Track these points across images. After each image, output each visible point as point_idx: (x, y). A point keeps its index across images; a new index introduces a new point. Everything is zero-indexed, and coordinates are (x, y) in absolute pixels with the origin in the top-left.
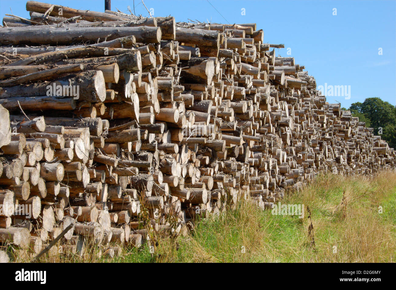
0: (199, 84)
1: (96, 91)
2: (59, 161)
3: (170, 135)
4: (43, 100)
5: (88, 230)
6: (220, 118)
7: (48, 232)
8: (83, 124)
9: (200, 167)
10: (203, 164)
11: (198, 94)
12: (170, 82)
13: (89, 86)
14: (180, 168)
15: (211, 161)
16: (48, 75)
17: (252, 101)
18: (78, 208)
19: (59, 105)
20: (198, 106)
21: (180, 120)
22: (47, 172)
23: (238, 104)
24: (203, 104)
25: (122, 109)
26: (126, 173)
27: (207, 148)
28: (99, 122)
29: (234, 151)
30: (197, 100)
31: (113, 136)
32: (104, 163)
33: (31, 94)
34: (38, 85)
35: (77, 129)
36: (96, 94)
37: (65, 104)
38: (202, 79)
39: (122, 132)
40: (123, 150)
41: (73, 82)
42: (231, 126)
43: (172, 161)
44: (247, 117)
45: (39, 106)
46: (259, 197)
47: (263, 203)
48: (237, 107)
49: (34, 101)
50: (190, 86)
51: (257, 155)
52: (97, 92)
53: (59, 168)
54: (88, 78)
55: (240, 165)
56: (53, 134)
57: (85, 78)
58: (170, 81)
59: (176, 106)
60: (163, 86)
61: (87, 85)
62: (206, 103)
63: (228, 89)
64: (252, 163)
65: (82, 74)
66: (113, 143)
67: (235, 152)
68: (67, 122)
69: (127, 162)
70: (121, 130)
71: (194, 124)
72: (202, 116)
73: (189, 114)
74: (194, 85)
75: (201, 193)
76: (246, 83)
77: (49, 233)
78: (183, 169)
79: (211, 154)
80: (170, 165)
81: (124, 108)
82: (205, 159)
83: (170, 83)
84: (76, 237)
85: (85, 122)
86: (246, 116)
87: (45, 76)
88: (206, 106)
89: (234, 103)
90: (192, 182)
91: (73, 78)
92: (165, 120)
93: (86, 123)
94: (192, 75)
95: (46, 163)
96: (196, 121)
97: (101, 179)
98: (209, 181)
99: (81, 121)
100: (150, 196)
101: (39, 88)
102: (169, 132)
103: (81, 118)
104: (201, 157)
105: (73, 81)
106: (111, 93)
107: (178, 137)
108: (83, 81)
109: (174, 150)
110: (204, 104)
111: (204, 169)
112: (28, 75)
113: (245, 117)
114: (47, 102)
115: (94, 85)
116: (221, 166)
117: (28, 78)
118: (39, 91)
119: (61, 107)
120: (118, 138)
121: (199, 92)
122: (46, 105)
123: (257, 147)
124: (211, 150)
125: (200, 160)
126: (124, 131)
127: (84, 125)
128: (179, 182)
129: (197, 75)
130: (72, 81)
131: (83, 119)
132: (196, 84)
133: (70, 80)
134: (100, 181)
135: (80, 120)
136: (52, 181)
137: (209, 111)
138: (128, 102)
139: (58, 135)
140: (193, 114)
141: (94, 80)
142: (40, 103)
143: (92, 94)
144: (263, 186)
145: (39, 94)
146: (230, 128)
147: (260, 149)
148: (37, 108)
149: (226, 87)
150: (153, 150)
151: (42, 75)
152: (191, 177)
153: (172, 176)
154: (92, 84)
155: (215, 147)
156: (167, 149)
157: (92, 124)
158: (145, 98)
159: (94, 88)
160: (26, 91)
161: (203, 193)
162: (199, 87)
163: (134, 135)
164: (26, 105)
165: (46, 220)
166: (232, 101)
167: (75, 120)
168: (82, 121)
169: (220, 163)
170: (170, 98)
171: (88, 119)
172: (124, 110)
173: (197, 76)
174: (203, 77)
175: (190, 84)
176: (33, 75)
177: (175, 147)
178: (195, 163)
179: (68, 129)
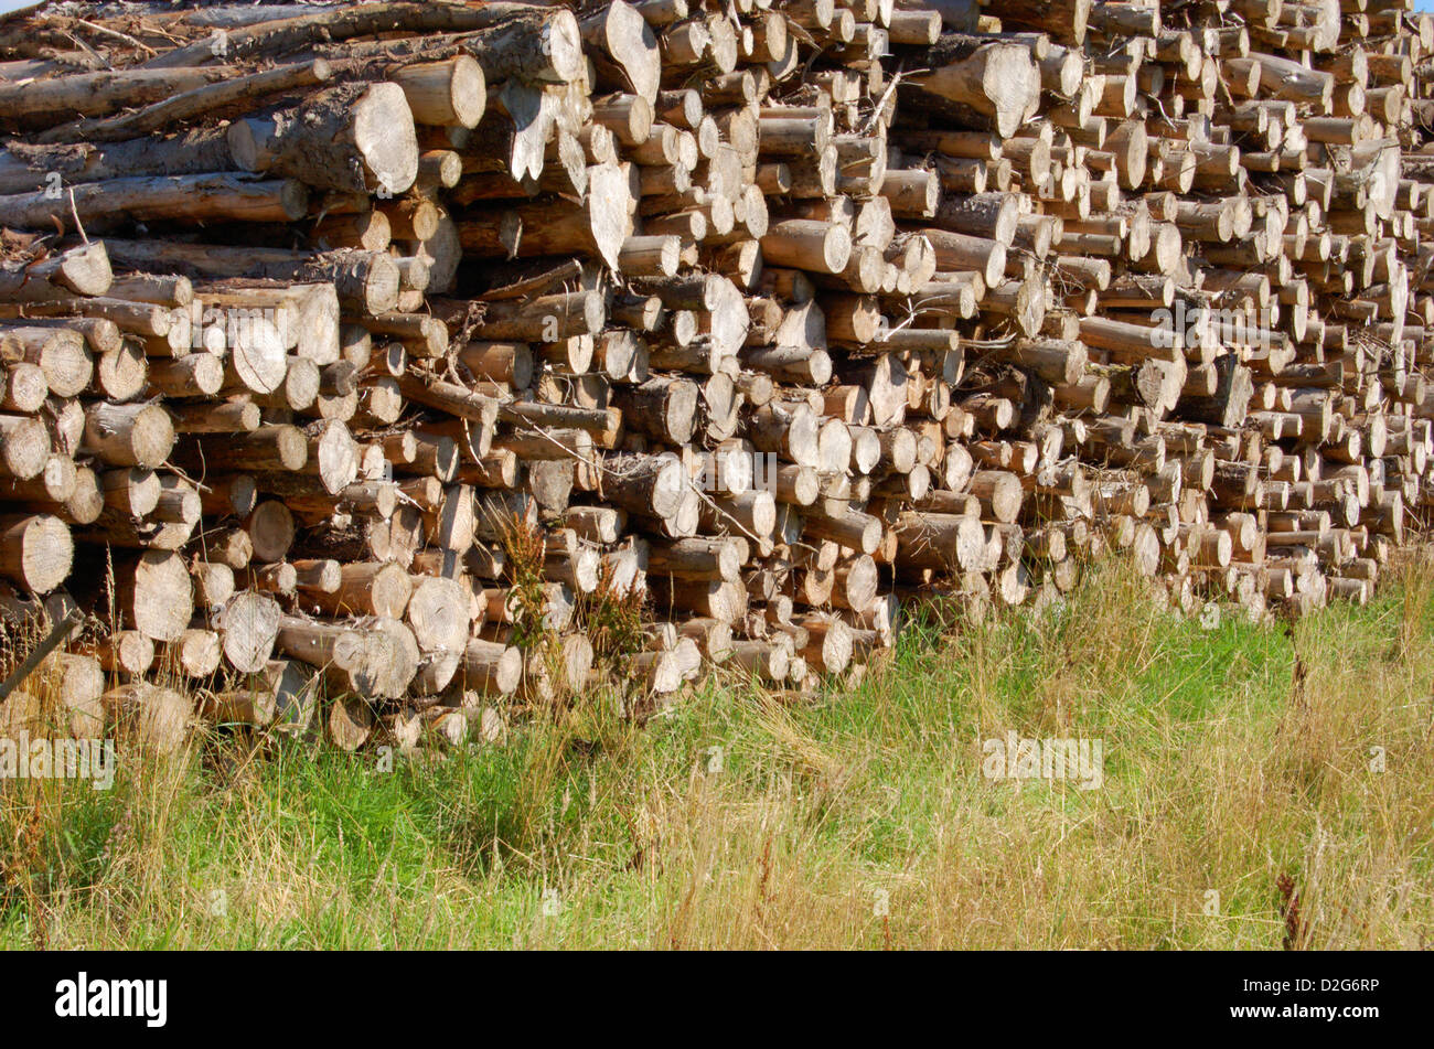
0: (970, 134)
1: (362, 155)
2: (158, 397)
3: (819, 320)
4: (198, 186)
5: (318, 642)
6: (1101, 261)
7: (154, 641)
8: (321, 273)
9: (975, 437)
10: (986, 426)
11: (958, 171)
12: (812, 125)
13: (337, 138)
14: (846, 440)
15: (1025, 416)
16: (225, 99)
17: (1282, 201)
18: (323, 565)
19: (246, 203)
20: (962, 213)
21: (853, 266)
22: (102, 433)
23: (1205, 207)
24: (979, 205)
25: (551, 221)
26: (543, 450)
27: (1009, 367)
28: (376, 266)
29: (1135, 383)
30: (956, 191)
31: (506, 318)
32: (456, 412)
33: (177, 167)
34: (200, 135)
35: (286, 288)
36: (363, 165)
37: (265, 202)
38: (978, 113)
39: (536, 303)
40: (549, 368)
41: (289, 124)
42: (1151, 290)
43: (792, 412)
44: (1248, 257)
45: (189, 209)
46: (1300, 556)
47: (1321, 580)
48: (1201, 218)
49: (175, 189)
50: (939, 139)
51: (1308, 401)
52: (368, 159)
53: (143, 421)
54: (338, 111)
55: (1190, 435)
56: (140, 304)
57: (328, 108)
58: (810, 121)
59: (846, 210)
60: (784, 139)
61: (332, 135)
62: (992, 202)
63: (1164, 151)
64: (1271, 430)
65: (323, 97)
66: (506, 341)
67: (1140, 387)
68: (273, 264)
69: (532, 411)
70: (534, 293)
71: (932, 279)
72: (971, 249)
73: (905, 243)
74: (952, 135)
75: (953, 532)
76: (1261, 128)
77: (159, 646)
78: (860, 443)
79: (1023, 390)
80: (785, 426)
81: (560, 218)
82: (993, 409)
83: (810, 128)
84: (277, 666)
85: (330, 265)
86: (1244, 253)
87: (216, 103)
88: (988, 212)
89: (1189, 206)
90: (908, 490)
91: (291, 111)
92: (795, 264)
93: (332, 269)
94: (943, 99)
95: (104, 405)
96: (938, 269)
97: (434, 467)
98: (997, 488)
99: (317, 260)
100: (692, 533)
101: (200, 145)
102: (812, 308)
103: (321, 251)
104: (983, 400)
105: (290, 118)
106: (441, 163)
107: (851, 324)
108: (318, 119)
109: (810, 374)
110: (985, 206)
111: (986, 446)
112: (170, 99)
113: (1241, 256)
114: (209, 193)
115: (353, 135)
116: (1074, 436)
117: (169, 110)
118: (200, 153)
119: (253, 211)
120: (521, 323)
121: (967, 162)
122: (205, 206)
123: (1309, 370)
124: (1020, 377)
125: (976, 411)
126: (541, 298)
127: (327, 274)
128: (822, 489)
129: (957, 99)
130: (286, 119)
131: (326, 254)
132: (959, 135)
133: (277, 117)
134: (427, 475)
135: (316, 257)
136: (122, 467)
137: (1004, 233)
138: (569, 198)
139: (157, 309)
140: (924, 245)
141: (352, 118)
142: (191, 196)
143: (348, 168)
144: (1325, 519)
145: (201, 166)
146: (1147, 298)
147: (1320, 380)
148: (185, 216)
149: (1157, 146)
150: (702, 370)
151: (208, 101)
152: (904, 471)
153: (792, 466)
154: (348, 132)
155: (1039, 366)
156: (788, 368)
157: (350, 272)
158: (664, 184)
159: (355, 146)
160: (162, 154)
161: (960, 531)
162: (969, 143)
163: (574, 313)
164: (150, 204)
165: (151, 601)
166: (1180, 196)
167: (302, 256)
168: (322, 260)
169: (1070, 425)
170: (817, 183)
171: (343, 254)
172: (556, 224)
173: (959, 103)
174: (984, 108)
175: (939, 134)
176: (183, 98)
177: (812, 363)
178: (943, 422)
179: (259, 287)
